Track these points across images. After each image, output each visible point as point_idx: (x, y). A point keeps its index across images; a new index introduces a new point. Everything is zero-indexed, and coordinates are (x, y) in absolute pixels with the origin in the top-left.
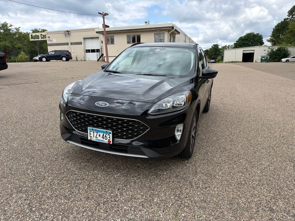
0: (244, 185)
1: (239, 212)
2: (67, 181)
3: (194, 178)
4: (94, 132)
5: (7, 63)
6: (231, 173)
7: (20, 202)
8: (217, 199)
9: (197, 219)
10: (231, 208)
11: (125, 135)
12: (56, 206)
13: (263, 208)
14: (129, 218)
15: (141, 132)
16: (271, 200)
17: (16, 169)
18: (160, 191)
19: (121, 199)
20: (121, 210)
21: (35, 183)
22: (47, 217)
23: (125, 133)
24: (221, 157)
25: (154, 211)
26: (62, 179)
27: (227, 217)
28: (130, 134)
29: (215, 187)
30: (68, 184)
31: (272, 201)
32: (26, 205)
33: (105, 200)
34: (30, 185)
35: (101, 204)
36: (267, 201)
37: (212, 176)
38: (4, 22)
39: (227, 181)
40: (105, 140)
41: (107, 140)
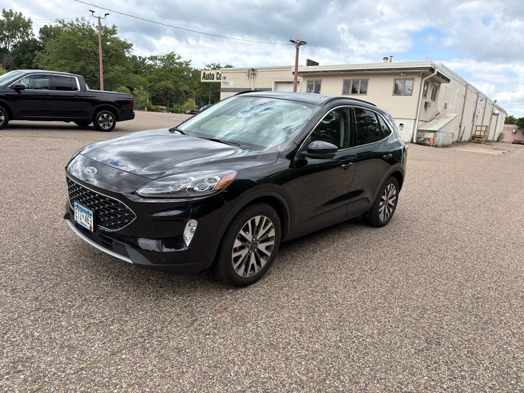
0: (276, 349)
1: (210, 382)
2: (39, 273)
3: (208, 316)
4: (79, 210)
5: (134, 111)
6: (281, 325)
8: (202, 354)
9: (135, 368)
10: (206, 373)
11: (107, 222)
14: (52, 336)
15: (126, 221)
16: (291, 384)
19: (73, 312)
20: (55, 324)
23: (107, 219)
24: (299, 300)
25: (93, 339)
26: (36, 268)
27: (181, 382)
28: (113, 222)
29: (223, 338)
30: (34, 277)
31: (289, 387)
33: (52, 307)
35: (42, 310)
36: (281, 383)
37: (242, 321)
38: (171, 52)
39: (257, 335)
40: (87, 224)
41: (89, 225)
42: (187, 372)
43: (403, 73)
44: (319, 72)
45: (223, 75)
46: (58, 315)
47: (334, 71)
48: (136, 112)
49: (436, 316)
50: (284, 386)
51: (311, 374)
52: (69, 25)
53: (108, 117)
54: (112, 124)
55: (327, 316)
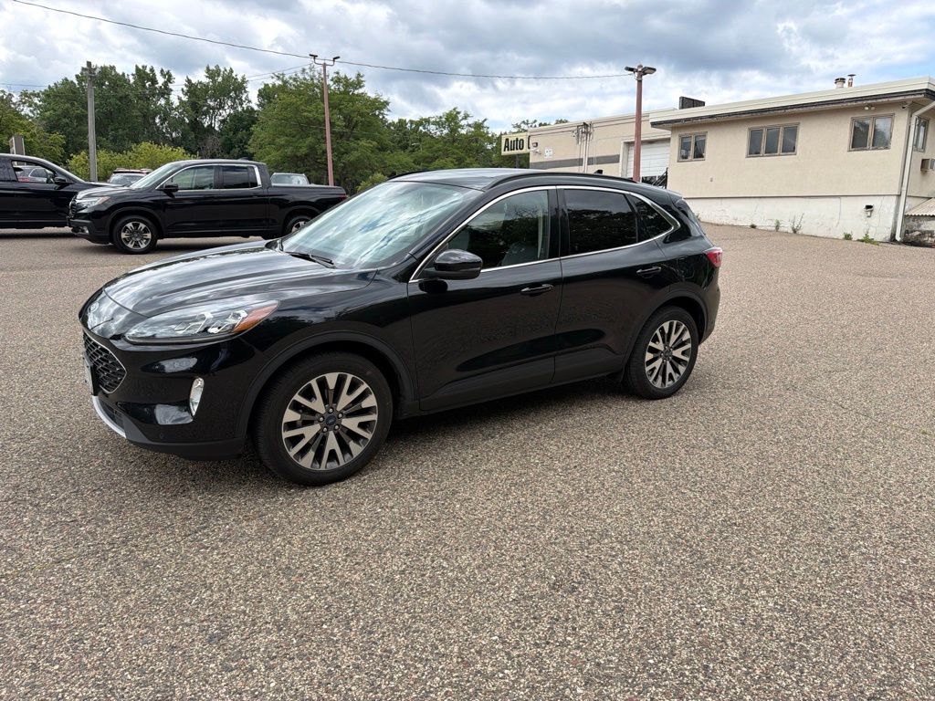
1: (154, 609)
3: (227, 524)
6: (327, 543)
8: (174, 572)
9: (70, 581)
10: (158, 596)
15: (119, 379)
18: (122, 519)
19: (49, 506)
23: (102, 375)
25: (47, 541)
38: (451, 109)
43: (869, 105)
47: (729, 115)
52: (291, 81)
55: (415, 535)
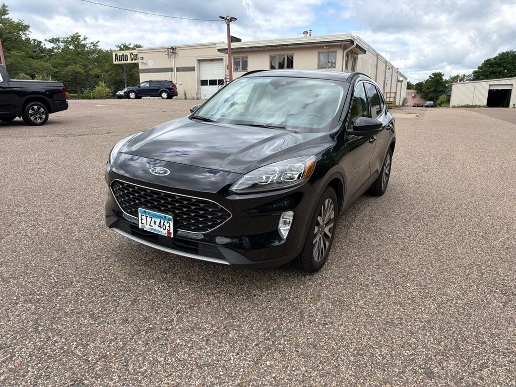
0: (395, 326)
1: (368, 370)
2: (103, 291)
3: (310, 306)
4: (147, 217)
5: (67, 100)
6: (381, 303)
7: (24, 316)
8: (337, 345)
9: (289, 372)
10: (356, 362)
11: (193, 224)
12: (74, 327)
13: (415, 368)
14: (179, 358)
15: (219, 221)
16: (435, 356)
17: (35, 266)
18: (244, 321)
19: (177, 327)
20: (170, 344)
21: (55, 289)
22: (56, 342)
23: (193, 221)
24: (374, 275)
25: (223, 351)
26: (97, 287)
27: (343, 376)
28: (201, 224)
29: (342, 325)
30: (102, 297)
31: (436, 359)
32: (31, 321)
33: (151, 326)
34: (46, 292)
35: (143, 331)
36: (427, 357)
37: (344, 306)
38: (75, 33)
39: (368, 316)
40: (162, 230)
41: (166, 231)
42: (339, 365)
43: (326, 46)
44: (245, 48)
45: (140, 56)
46: (165, 334)
47: (260, 47)
48: (69, 101)
49: (490, 270)
50: (431, 358)
51: (443, 343)
53: (39, 109)
54: (44, 116)
55: (410, 287)
